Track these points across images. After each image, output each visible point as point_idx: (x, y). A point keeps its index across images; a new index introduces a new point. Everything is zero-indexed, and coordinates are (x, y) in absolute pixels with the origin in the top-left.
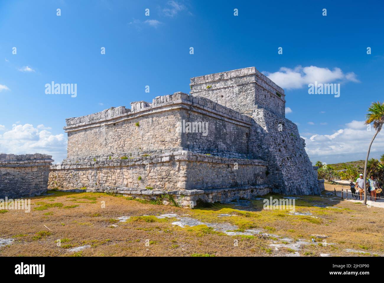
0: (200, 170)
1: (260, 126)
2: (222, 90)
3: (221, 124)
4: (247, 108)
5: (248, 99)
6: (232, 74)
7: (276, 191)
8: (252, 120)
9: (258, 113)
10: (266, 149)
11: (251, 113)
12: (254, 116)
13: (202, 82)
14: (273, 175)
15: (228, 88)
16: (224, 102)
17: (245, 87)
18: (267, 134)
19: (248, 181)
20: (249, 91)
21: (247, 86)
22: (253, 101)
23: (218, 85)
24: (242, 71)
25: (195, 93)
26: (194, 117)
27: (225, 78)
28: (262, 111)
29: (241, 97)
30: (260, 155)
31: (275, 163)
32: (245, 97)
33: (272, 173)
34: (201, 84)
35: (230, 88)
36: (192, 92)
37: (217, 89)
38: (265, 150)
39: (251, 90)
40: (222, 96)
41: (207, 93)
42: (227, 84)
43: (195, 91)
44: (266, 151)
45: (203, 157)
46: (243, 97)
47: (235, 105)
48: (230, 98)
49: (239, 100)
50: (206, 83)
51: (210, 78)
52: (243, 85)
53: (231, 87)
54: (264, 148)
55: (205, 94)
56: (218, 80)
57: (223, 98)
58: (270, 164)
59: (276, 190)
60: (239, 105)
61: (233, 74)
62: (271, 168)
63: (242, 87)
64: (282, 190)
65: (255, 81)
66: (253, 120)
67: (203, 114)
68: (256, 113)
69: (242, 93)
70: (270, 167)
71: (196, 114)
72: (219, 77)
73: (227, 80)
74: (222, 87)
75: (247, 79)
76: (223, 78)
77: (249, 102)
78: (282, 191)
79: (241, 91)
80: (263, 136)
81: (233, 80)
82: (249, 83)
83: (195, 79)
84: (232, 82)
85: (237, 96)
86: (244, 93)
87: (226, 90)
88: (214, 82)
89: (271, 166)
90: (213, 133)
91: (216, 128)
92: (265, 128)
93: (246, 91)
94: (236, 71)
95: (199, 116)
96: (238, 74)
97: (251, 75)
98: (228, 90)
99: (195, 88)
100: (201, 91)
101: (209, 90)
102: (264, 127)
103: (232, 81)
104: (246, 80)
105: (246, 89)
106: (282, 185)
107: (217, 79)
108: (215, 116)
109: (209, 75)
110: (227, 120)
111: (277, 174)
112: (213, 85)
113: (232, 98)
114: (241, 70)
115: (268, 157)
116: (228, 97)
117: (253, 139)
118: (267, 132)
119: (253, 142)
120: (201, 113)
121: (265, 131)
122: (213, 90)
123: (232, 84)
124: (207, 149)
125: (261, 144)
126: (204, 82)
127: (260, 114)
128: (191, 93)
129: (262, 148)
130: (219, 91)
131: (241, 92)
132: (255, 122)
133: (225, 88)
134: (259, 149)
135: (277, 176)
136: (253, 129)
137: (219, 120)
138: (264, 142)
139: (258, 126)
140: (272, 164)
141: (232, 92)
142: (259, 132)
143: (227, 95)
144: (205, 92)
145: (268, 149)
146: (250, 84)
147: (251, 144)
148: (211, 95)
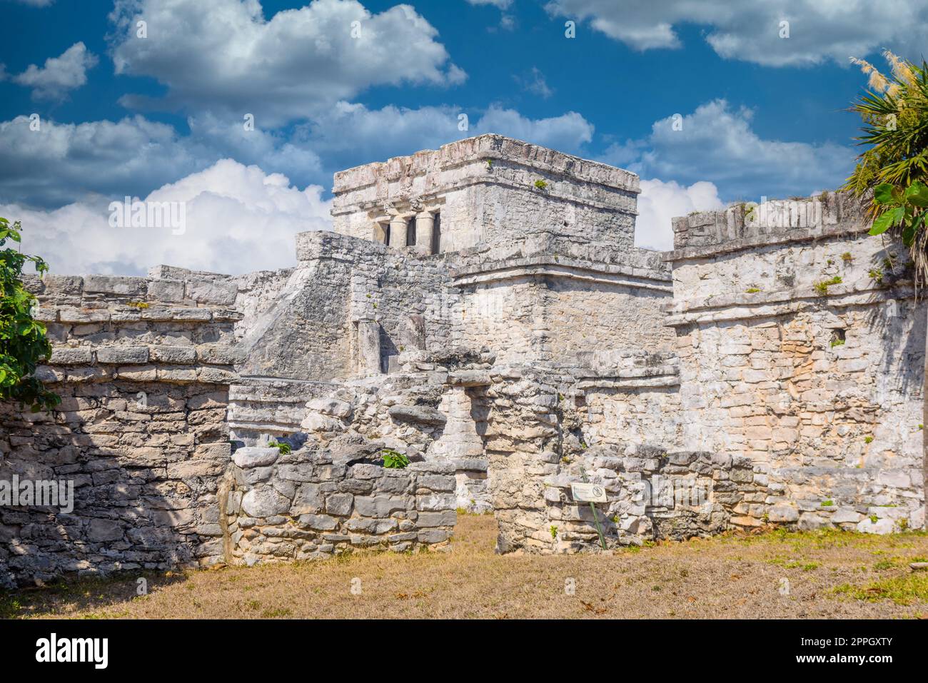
6: (592, 169)
13: (520, 161)
15: (582, 205)
20: (623, 233)
21: (621, 219)
23: (559, 188)
24: (613, 173)
25: (500, 184)
27: (578, 176)
32: (615, 244)
34: (516, 166)
35: (586, 208)
36: (493, 181)
37: (558, 197)
39: (627, 232)
40: (567, 224)
41: (532, 200)
42: (579, 193)
43: (501, 180)
46: (610, 243)
48: (584, 234)
50: (531, 169)
51: (543, 158)
52: (613, 211)
53: (588, 206)
55: (527, 199)
56: (561, 173)
57: (570, 230)
61: (594, 173)
63: (611, 215)
69: (609, 231)
72: (564, 167)
73: (580, 182)
75: (620, 198)
76: (572, 173)
79: (610, 225)
81: (594, 189)
82: (628, 212)
83: (502, 140)
86: (613, 235)
88: (549, 174)
93: (616, 230)
96: (603, 176)
97: (629, 193)
101: (537, 193)
104: (617, 201)
105: (619, 225)
107: (560, 168)
109: (541, 149)
112: (548, 183)
114: (610, 168)
122: (548, 198)
123: (590, 198)
130: (563, 206)
131: (608, 228)
133: (577, 205)
141: (589, 221)
143: (580, 226)
144: (527, 193)
146: (627, 214)
148: (541, 209)
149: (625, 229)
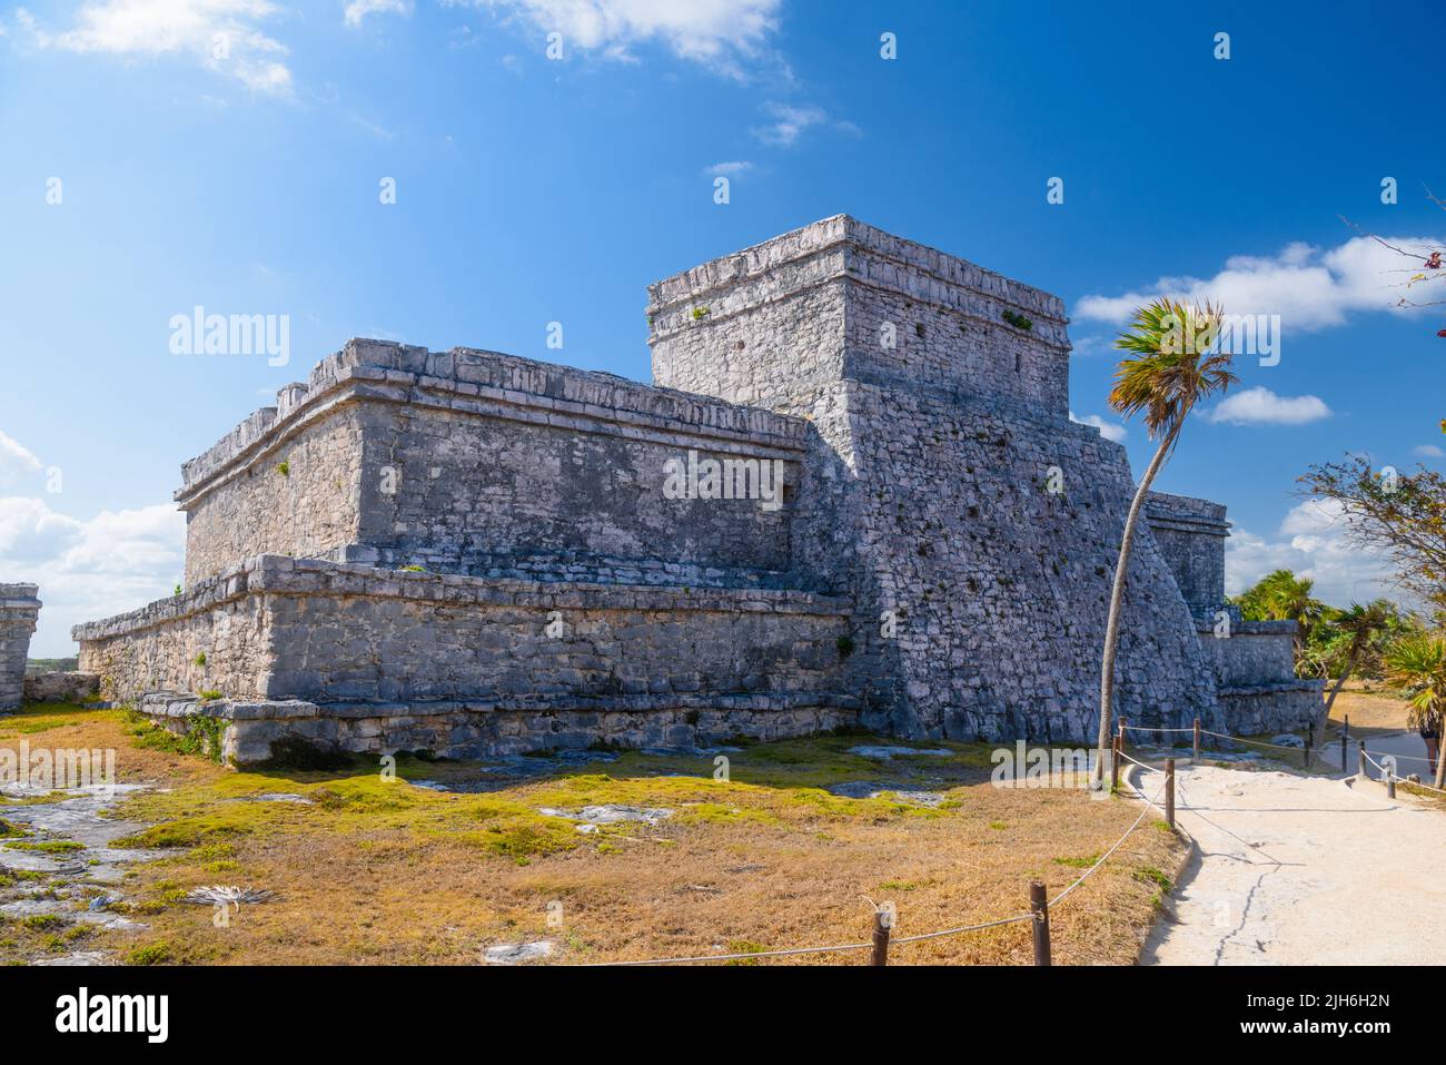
0: (355, 629)
1: (835, 453)
2: (742, 319)
3: (600, 450)
4: (810, 384)
5: (822, 346)
6: (773, 250)
7: (871, 721)
8: (812, 428)
9: (831, 399)
10: (846, 545)
11: (810, 400)
12: (820, 415)
13: (681, 297)
14: (867, 653)
15: (758, 308)
16: (748, 367)
17: (813, 298)
18: (855, 482)
19: (705, 678)
20: (824, 315)
21: (818, 296)
22: (840, 352)
23: (731, 303)
24: (804, 235)
25: (662, 339)
26: (429, 430)
27: (752, 273)
28: (844, 389)
29: (800, 341)
30: (825, 573)
31: (877, 603)
32: (813, 338)
33: (864, 647)
34: (680, 305)
35: (764, 310)
36: (654, 340)
37: (727, 316)
38: (843, 551)
39: (832, 310)
40: (742, 345)
41: (694, 338)
42: (756, 293)
43: (661, 334)
44: (847, 553)
45: (365, 577)
46: (806, 339)
47: (780, 375)
48: (764, 347)
49: (793, 354)
50: (694, 299)
51: (705, 277)
52: (805, 291)
53: (767, 305)
54: (839, 542)
55: (689, 340)
56: (728, 283)
57: (746, 351)
58: (860, 609)
59: (875, 716)
60: (792, 373)
61: (776, 254)
62: (861, 628)
63: (802, 299)
64: (894, 716)
65: (842, 273)
66: (815, 430)
67: (485, 416)
68: (827, 399)
69: (802, 323)
70: (858, 621)
71: (446, 417)
72: (733, 271)
73: (757, 278)
74: (740, 308)
75: (819, 265)
76: (743, 273)
77: (824, 357)
78: (891, 725)
79: (801, 315)
80: (840, 491)
81: (777, 276)
82: (826, 280)
84: (772, 286)
85: (786, 341)
86: (809, 326)
87: (755, 316)
88: (718, 292)
89: (862, 615)
90: (551, 487)
91: (569, 469)
92: (850, 462)
93: (815, 315)
94: (785, 238)
95: (461, 425)
96: (791, 249)
97: (832, 249)
98: (760, 320)
99: (662, 323)
100: (678, 333)
101: (701, 326)
102: (847, 454)
103: (773, 279)
104: (815, 270)
105: (817, 307)
106: (896, 698)
107: (725, 277)
108: (554, 420)
109: (700, 267)
110: (640, 436)
111: (882, 651)
112: (715, 306)
113: (770, 347)
114: (800, 232)
115: (850, 580)
116: (759, 345)
117: (806, 508)
118: (856, 474)
119: (806, 518)
120: (470, 414)
121: (850, 470)
122: (713, 324)
123: (771, 292)
124: (513, 550)
125: (830, 525)
126: (687, 296)
127: (838, 405)
128: (651, 341)
129: (833, 544)
130: (732, 324)
131: (798, 321)
132: (819, 439)
133: (750, 312)
134: (824, 549)
135: (882, 657)
136: (809, 465)
137: (584, 437)
138: (842, 517)
139: (829, 455)
140: (865, 609)
141: (771, 323)
142: (829, 478)
143: (757, 339)
144: (688, 333)
145: (854, 547)
146: (827, 284)
147: (801, 527)
148: (707, 344)
149: (828, 307)
